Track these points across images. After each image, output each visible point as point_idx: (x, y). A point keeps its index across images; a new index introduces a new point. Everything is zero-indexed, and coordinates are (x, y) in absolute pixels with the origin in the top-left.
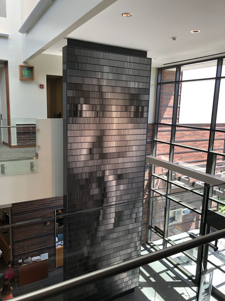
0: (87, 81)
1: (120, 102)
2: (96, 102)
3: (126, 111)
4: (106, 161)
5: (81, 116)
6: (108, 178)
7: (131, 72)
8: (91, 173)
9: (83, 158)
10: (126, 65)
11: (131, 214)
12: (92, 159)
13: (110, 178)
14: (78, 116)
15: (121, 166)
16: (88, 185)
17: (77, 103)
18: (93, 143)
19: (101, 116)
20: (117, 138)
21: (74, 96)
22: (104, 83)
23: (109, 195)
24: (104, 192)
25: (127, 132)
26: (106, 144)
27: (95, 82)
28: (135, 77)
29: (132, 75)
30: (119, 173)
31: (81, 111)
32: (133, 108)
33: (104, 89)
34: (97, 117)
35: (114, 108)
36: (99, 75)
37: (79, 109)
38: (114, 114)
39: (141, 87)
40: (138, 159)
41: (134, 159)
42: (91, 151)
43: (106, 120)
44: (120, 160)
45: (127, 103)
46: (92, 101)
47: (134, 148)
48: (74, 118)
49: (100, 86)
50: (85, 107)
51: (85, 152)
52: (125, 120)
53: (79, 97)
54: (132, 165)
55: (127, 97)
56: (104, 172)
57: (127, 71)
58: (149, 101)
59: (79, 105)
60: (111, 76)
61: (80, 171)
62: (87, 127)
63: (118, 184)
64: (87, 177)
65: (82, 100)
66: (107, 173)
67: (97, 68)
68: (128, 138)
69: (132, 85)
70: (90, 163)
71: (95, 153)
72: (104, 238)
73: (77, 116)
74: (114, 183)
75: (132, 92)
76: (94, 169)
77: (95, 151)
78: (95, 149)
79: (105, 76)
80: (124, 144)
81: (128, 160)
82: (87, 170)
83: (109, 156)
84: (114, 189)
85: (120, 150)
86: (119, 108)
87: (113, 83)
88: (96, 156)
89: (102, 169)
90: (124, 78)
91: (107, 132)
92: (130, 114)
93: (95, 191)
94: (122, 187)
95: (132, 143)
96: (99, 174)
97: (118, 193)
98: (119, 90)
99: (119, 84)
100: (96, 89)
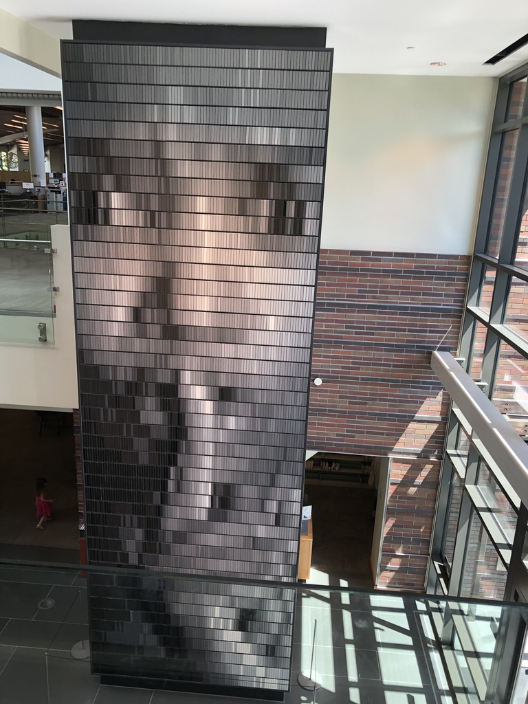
0: (122, 131)
1: (223, 188)
2: (149, 185)
3: (242, 213)
4: (180, 345)
5: (107, 222)
6: (188, 392)
7: (256, 98)
8: (140, 371)
9: (116, 330)
10: (239, 78)
11: (263, 501)
12: (142, 335)
13: (197, 393)
14: (100, 223)
15: (227, 366)
16: (134, 398)
17: (95, 188)
18: (144, 294)
19: (164, 224)
20: (214, 288)
21: (87, 172)
22: (172, 133)
23: (193, 435)
24: (179, 424)
25: (245, 274)
26: (180, 302)
27: (142, 132)
28: (273, 113)
29: (259, 108)
30: (223, 384)
31: (107, 211)
32: (265, 207)
33: (171, 152)
34: (153, 226)
35: (202, 204)
36: (155, 114)
37: (102, 204)
38: (204, 222)
39: (292, 143)
40: (286, 355)
41: (273, 354)
42: (137, 315)
43: (179, 237)
44: (227, 350)
45: (247, 191)
46: (136, 184)
47: (272, 323)
48: (89, 226)
49: (158, 144)
50: (116, 199)
51: (121, 314)
52: (240, 240)
53: (99, 174)
54: (266, 368)
55: (246, 172)
56: (177, 373)
57: (243, 98)
58: (323, 184)
59: (101, 195)
60: (189, 114)
61: (110, 360)
62: (124, 250)
63: (219, 413)
64: (130, 379)
65: (108, 181)
66: (187, 377)
67: (148, 94)
68: (251, 291)
69: (261, 136)
70: (138, 345)
71: (149, 320)
72: (181, 537)
73: (96, 222)
74: (208, 407)
75: (264, 157)
76: (149, 362)
77: (148, 315)
78: (149, 311)
79: (173, 114)
80: (236, 306)
81: (251, 352)
82: (128, 360)
83: (190, 334)
84: (209, 422)
85: (225, 321)
86: (220, 205)
87: (198, 134)
88: (154, 330)
89: (172, 365)
90: (233, 116)
91: (184, 271)
92: (255, 224)
93: (152, 415)
94: (232, 422)
95: (264, 307)
96: (164, 378)
97: (222, 436)
98: (216, 153)
99: (217, 134)
100: (148, 152)
